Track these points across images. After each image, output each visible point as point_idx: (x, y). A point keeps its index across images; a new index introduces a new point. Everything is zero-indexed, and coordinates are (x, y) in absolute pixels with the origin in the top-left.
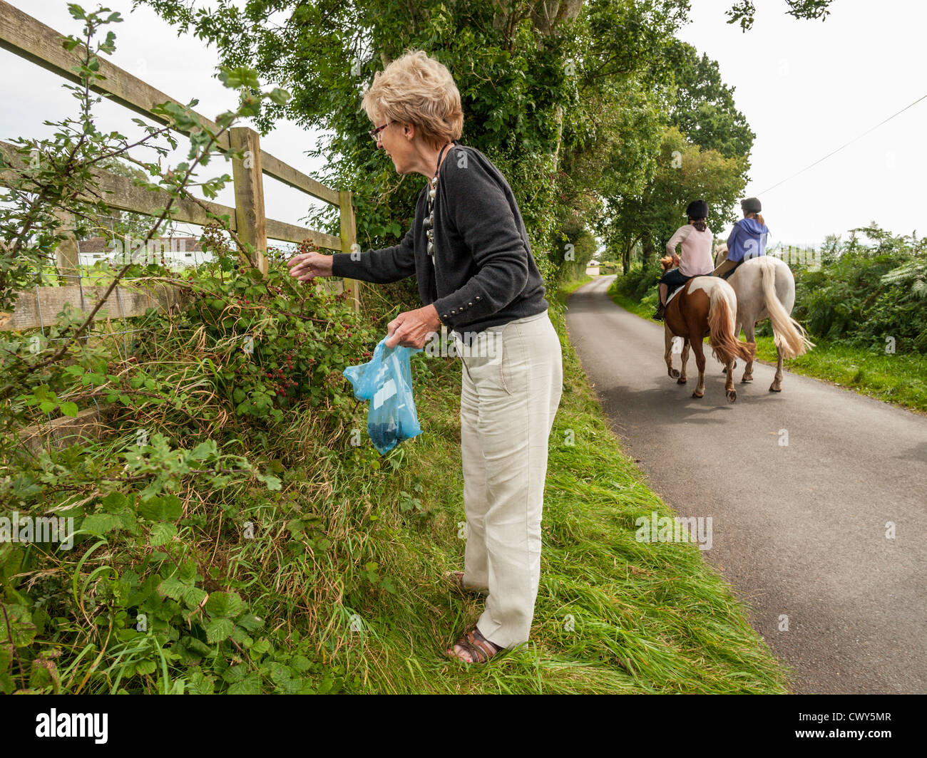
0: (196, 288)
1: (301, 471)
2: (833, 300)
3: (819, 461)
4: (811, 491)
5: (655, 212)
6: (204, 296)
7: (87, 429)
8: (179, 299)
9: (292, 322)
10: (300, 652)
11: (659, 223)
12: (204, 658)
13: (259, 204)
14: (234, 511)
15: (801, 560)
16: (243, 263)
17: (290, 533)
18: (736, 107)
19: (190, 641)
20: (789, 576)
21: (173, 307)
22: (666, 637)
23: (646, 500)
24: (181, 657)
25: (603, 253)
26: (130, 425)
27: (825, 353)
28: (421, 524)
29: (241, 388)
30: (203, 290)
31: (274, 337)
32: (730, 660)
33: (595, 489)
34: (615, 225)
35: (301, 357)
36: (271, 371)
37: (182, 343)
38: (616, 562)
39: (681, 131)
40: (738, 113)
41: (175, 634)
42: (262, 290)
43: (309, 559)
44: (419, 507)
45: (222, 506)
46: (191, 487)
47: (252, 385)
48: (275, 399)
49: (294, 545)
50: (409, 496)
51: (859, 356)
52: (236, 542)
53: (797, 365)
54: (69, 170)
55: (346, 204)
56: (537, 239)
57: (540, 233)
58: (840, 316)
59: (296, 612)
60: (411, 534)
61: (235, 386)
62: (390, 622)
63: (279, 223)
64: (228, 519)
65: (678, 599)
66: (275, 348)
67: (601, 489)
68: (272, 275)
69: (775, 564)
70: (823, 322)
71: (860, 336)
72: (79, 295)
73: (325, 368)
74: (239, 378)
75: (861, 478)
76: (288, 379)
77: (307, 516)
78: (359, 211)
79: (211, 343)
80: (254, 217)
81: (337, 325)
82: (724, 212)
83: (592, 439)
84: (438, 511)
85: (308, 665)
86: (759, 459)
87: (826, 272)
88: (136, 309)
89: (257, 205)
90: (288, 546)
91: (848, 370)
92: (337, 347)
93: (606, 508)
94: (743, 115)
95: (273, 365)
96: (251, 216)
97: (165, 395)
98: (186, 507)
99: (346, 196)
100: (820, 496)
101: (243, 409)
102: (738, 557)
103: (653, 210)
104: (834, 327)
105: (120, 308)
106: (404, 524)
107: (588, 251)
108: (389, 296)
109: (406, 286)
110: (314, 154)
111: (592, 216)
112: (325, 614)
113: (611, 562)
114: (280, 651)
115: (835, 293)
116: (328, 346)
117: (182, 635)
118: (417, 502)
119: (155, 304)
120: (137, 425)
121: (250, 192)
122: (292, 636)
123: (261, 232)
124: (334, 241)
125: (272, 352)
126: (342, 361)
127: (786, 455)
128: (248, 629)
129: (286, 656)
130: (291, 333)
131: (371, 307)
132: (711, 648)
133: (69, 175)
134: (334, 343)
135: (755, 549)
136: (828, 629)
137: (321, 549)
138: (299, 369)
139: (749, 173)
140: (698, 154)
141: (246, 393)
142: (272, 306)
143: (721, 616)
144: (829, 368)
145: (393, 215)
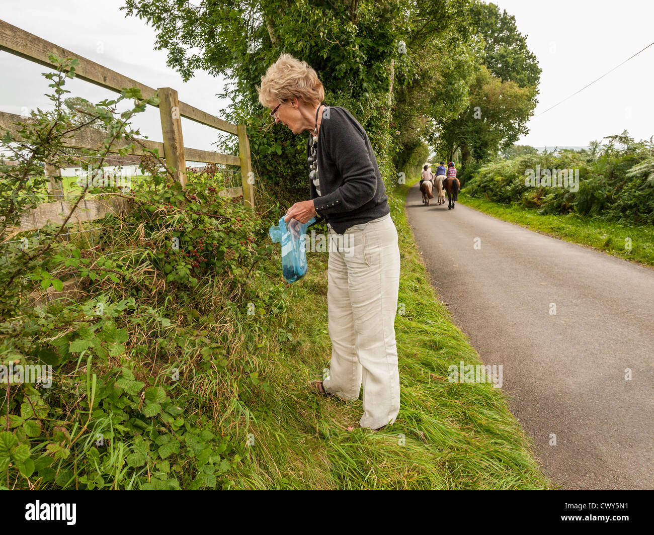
0: (136, 199)
1: (212, 316)
2: (593, 188)
3: (572, 302)
4: (564, 322)
5: (469, 127)
6: (143, 204)
7: (70, 293)
8: (127, 207)
9: (202, 219)
10: (207, 429)
11: (472, 135)
12: (144, 431)
13: (179, 139)
14: (166, 343)
15: (551, 369)
16: (169, 181)
17: (202, 355)
18: (528, 48)
19: (135, 420)
20: (541, 379)
21: (122, 212)
22: (451, 419)
23: (448, 331)
24: (129, 430)
25: (434, 157)
26: (97, 290)
27: (587, 225)
28: (293, 349)
29: (169, 263)
30: (142, 200)
31: (190, 229)
32: (492, 433)
33: (414, 324)
34: (443, 137)
35: (208, 242)
36: (189, 252)
37: (129, 236)
38: (423, 372)
39: (488, 68)
40: (530, 54)
41: (126, 417)
42: (181, 198)
43: (214, 372)
44: (291, 339)
45: (157, 339)
46: (138, 328)
47: (176, 261)
48: (192, 271)
49: (204, 363)
50: (285, 332)
51: (610, 228)
52: (166, 363)
53: (566, 235)
54: (49, 140)
55: (242, 133)
56: (378, 152)
57: (380, 148)
58: (598, 199)
59: (204, 405)
60: (286, 356)
61: (165, 262)
62: (267, 410)
63: (195, 150)
64: (162, 348)
65: (461, 395)
66: (191, 236)
67: (419, 325)
68: (189, 187)
69: (533, 372)
70: (586, 203)
71: (612, 213)
72: (61, 207)
73: (224, 248)
74: (167, 257)
75: (600, 313)
76: (200, 256)
77: (214, 345)
78: (251, 138)
79: (147, 235)
80: (176, 148)
81: (233, 219)
82: (519, 126)
83: (416, 290)
84: (304, 341)
85: (212, 436)
86: (530, 301)
87: (589, 168)
88: (99, 215)
89: (178, 140)
90: (200, 364)
91: (601, 237)
92: (233, 234)
93: (420, 337)
94: (534, 55)
95: (190, 248)
96: (174, 148)
97: (118, 270)
98: (135, 341)
99: (242, 127)
100: (569, 326)
101: (171, 278)
102: (508, 368)
103: (467, 126)
104: (594, 208)
105: (88, 214)
106: (281, 349)
107: (423, 156)
108: (275, 196)
109: (286, 188)
110: (223, 96)
111: (425, 132)
112: (225, 406)
113: (420, 372)
114: (194, 429)
115: (595, 183)
116: (228, 234)
117: (131, 417)
118: (290, 335)
119: (111, 210)
120: (102, 289)
121: (173, 132)
122: (203, 419)
123: (181, 158)
124: (235, 160)
125: (189, 239)
126: (236, 243)
127: (549, 298)
128: (173, 414)
129: (198, 431)
130: (201, 227)
131: (262, 204)
132: (480, 425)
133: (49, 143)
134: (230, 231)
135: (521, 362)
136: (562, 413)
137: (223, 365)
138: (207, 250)
139: (537, 97)
140: (500, 84)
141: (173, 267)
142: (188, 208)
143: (490, 406)
144: (588, 237)
145: (276, 140)
